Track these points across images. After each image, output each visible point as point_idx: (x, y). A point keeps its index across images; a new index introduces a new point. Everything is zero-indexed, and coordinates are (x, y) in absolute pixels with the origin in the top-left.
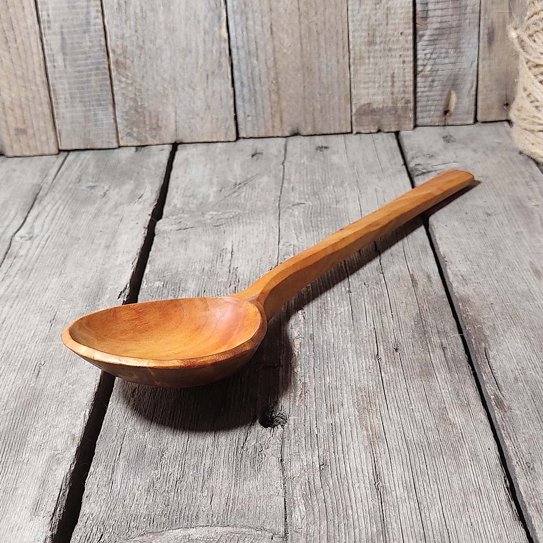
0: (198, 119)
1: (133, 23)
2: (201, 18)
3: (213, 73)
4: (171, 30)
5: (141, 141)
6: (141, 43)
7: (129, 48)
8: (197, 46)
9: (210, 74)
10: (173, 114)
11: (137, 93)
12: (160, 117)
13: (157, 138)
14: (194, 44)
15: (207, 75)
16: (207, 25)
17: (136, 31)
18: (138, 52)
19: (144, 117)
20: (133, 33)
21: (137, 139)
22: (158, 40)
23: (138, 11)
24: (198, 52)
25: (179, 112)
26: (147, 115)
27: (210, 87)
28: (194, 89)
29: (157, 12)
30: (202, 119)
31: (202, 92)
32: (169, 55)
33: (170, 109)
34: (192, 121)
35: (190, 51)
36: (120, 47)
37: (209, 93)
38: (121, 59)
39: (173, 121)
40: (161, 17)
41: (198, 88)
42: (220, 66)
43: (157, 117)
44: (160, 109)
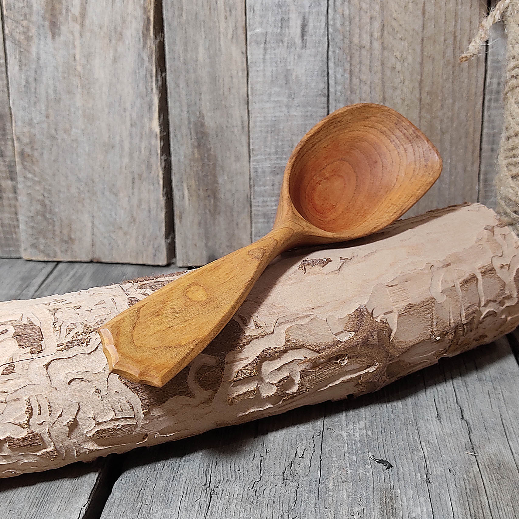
0: (121, 233)
1: (43, 107)
2: (128, 106)
3: (140, 176)
4: (90, 118)
5: (48, 255)
6: (53, 131)
7: (38, 136)
8: (122, 141)
9: (136, 176)
10: (90, 225)
11: (46, 195)
12: (74, 226)
13: (69, 253)
14: (118, 138)
15: (133, 179)
16: (134, 116)
17: (47, 117)
18: (48, 143)
19: (54, 226)
20: (44, 118)
21: (43, 252)
22: (74, 130)
23: (51, 92)
24: (122, 147)
25: (96, 222)
26: (57, 223)
27: (136, 193)
28: (116, 195)
29: (74, 94)
30: (125, 234)
31: (126, 199)
32: (87, 149)
33: (86, 218)
34: (113, 236)
35: (113, 147)
36: (27, 134)
37: (135, 201)
38: (28, 150)
39: (89, 233)
40: (79, 101)
41: (121, 195)
42: (149, 167)
43: (70, 226)
44: (74, 217)
